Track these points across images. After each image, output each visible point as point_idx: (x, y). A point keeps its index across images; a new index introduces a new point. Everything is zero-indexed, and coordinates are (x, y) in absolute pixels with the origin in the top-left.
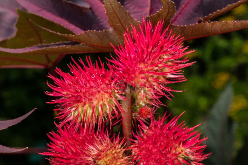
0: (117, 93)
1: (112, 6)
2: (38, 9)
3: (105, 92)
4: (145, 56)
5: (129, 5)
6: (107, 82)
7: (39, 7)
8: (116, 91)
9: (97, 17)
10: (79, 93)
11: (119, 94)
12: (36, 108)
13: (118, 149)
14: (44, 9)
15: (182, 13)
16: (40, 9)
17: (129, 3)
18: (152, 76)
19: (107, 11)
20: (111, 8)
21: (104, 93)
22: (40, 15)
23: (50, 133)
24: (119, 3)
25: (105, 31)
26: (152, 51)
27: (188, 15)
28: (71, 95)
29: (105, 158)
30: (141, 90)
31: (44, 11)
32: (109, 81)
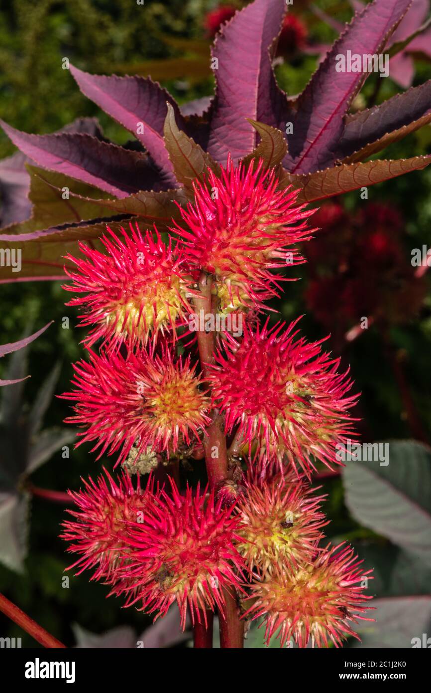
0: (183, 284)
1: (178, 144)
2: (57, 160)
3: (161, 281)
4: (229, 219)
5: (218, 144)
6: (164, 264)
7: (57, 156)
8: (181, 281)
9: (162, 169)
10: (115, 282)
11: (187, 285)
12: (53, 321)
13: (185, 381)
14: (66, 159)
15: (309, 153)
16: (60, 160)
17: (216, 142)
18: (242, 254)
19: (172, 156)
20: (177, 149)
21: (159, 283)
22: (60, 171)
23: (77, 364)
24: (191, 138)
25: (171, 191)
26: (243, 210)
27: (319, 156)
28: (104, 287)
29: (162, 395)
30: (225, 279)
31: (64, 164)
32: (168, 262)
